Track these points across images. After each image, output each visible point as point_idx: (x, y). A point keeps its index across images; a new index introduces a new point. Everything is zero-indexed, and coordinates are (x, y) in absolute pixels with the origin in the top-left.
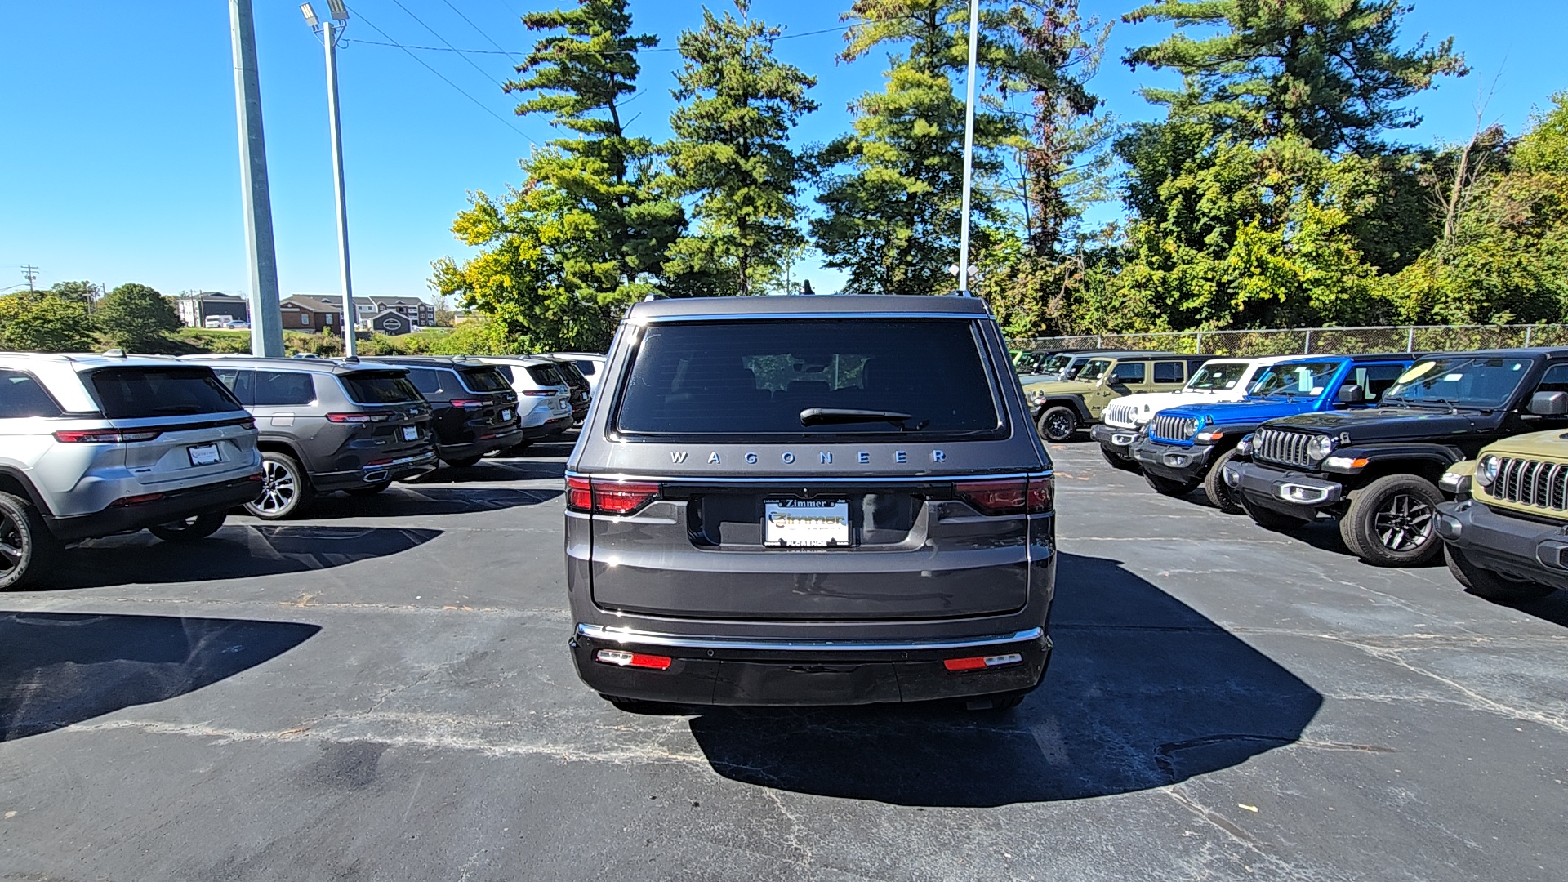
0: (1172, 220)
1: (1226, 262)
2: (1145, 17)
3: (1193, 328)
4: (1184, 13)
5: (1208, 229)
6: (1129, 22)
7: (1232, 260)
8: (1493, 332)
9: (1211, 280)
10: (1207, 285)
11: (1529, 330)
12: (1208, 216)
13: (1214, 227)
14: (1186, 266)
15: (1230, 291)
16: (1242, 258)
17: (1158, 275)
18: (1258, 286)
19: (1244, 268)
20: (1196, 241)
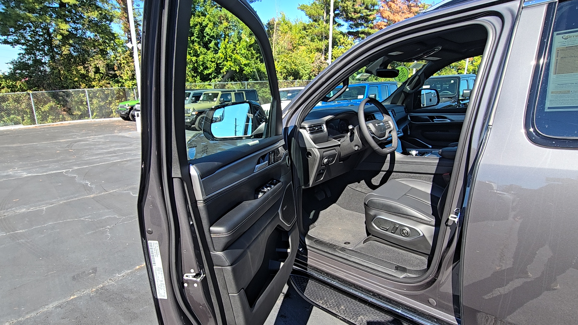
0: (196, 36)
1: (218, 55)
3: (209, 81)
5: (210, 41)
7: (220, 54)
8: (289, 83)
9: (214, 62)
10: (213, 64)
11: (296, 82)
12: (209, 36)
13: (212, 41)
14: (204, 56)
15: (221, 67)
16: (223, 54)
18: (230, 65)
19: (225, 58)
20: (206, 46)
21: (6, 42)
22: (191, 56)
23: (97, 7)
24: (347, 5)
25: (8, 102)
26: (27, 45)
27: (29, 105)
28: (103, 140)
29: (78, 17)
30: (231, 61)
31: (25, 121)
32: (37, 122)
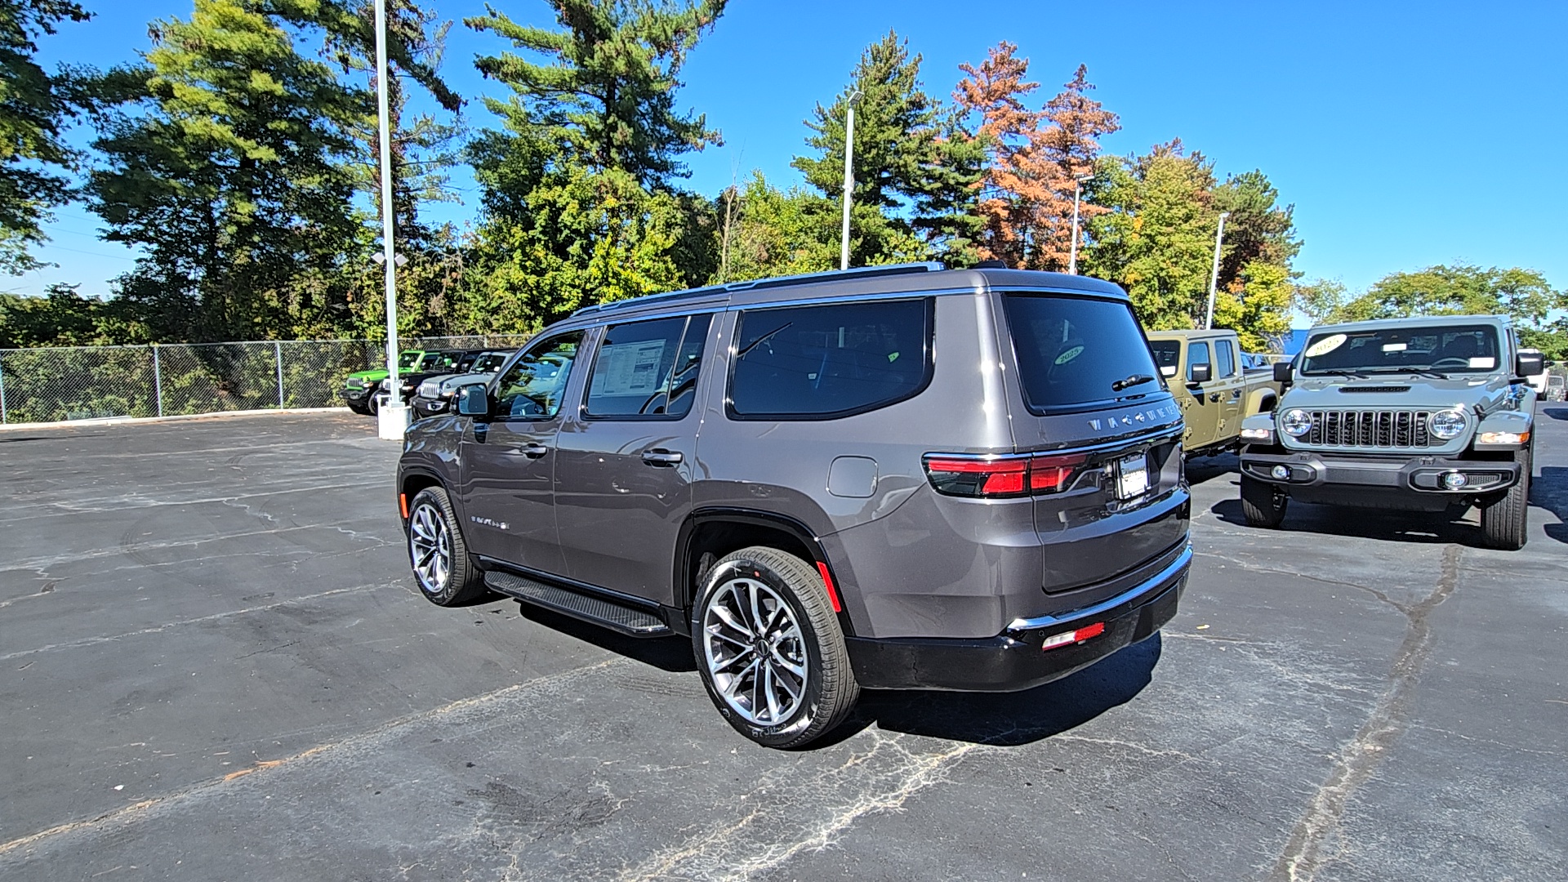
0: (540, 229)
1: (587, 271)
2: (485, 27)
4: (521, 35)
5: (570, 241)
6: (470, 27)
7: (592, 270)
9: (579, 287)
10: (574, 292)
12: (569, 229)
13: (575, 239)
14: (555, 273)
15: (591, 297)
16: (600, 269)
17: (532, 280)
18: (615, 294)
19: (603, 278)
20: (561, 251)
21: (114, 236)
22: (527, 274)
23: (322, 167)
24: (906, 161)
25: (106, 366)
26: (160, 244)
27: (150, 373)
28: (303, 452)
29: (278, 186)
30: (618, 284)
31: (136, 408)
32: (160, 412)
